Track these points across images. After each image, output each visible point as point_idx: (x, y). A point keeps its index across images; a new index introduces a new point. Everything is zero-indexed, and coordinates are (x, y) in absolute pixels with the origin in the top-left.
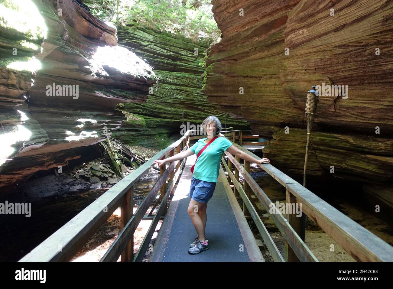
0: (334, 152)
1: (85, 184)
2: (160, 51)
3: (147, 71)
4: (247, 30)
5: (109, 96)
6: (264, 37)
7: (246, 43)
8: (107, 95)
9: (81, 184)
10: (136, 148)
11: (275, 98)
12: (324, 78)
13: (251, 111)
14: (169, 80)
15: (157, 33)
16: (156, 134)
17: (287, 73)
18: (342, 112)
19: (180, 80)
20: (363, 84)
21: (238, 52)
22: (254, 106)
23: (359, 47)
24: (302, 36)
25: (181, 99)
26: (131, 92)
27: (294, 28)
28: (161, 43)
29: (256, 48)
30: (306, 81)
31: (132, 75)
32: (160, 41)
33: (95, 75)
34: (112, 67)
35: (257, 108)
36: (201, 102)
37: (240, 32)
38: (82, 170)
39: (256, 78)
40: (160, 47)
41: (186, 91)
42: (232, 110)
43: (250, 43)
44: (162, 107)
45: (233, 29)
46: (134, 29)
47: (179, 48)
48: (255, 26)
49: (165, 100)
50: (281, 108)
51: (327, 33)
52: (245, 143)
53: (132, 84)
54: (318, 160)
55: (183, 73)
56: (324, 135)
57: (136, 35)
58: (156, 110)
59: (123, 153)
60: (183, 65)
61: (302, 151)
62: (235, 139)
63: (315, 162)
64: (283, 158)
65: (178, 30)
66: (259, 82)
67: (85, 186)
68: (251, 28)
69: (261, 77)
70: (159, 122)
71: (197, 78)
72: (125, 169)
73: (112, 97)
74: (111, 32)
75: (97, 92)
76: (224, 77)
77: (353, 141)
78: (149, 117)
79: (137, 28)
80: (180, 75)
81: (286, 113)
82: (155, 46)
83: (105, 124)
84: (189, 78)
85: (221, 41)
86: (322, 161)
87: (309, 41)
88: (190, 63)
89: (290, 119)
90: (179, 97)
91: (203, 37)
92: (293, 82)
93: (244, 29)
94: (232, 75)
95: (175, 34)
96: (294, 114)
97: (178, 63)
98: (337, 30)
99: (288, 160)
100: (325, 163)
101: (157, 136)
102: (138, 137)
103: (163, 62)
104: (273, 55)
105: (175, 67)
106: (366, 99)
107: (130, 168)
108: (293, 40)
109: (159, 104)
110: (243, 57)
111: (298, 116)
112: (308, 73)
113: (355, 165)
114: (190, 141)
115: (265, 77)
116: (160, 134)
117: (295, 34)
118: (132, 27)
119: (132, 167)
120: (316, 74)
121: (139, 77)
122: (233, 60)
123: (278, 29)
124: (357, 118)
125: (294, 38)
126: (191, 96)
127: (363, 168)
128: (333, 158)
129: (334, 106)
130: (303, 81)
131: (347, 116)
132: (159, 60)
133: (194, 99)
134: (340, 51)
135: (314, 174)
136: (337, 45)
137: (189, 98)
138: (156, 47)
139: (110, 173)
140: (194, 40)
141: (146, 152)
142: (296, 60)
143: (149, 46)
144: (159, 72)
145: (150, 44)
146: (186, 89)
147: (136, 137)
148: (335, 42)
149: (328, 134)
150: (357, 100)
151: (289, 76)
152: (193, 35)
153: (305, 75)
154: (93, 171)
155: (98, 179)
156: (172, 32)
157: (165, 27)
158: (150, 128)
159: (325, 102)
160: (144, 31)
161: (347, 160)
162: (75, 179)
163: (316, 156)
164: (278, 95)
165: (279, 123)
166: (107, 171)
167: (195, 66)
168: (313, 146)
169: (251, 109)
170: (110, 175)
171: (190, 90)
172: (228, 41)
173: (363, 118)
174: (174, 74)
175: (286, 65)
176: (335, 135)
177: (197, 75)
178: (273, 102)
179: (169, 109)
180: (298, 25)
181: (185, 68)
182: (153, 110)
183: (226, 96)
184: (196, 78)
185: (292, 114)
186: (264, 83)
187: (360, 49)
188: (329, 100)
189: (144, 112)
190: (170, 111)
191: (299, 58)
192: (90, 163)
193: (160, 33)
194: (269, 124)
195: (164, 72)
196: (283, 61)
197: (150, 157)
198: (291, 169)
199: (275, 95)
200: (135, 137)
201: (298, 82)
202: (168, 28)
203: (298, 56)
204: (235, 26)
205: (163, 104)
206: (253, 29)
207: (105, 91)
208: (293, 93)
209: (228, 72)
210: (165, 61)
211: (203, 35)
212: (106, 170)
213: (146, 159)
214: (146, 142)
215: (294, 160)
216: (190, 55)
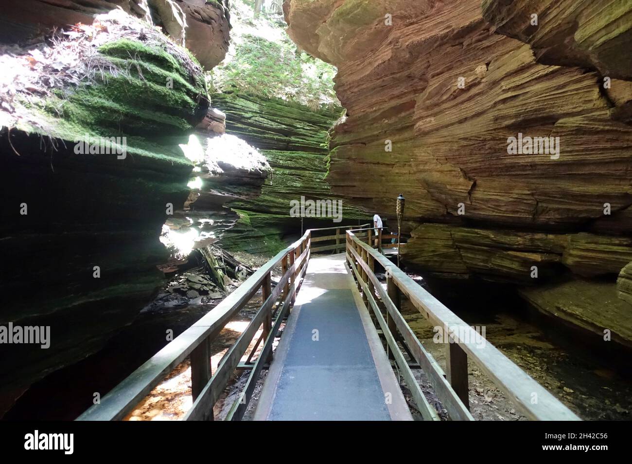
0: (478, 250)
1: (182, 299)
2: (268, 124)
3: (261, 163)
4: (375, 111)
5: (224, 194)
6: (393, 120)
7: (375, 125)
8: (221, 193)
9: (176, 299)
10: (239, 255)
11: (410, 189)
12: (456, 169)
13: (385, 204)
14: (281, 162)
15: (264, 100)
16: (264, 236)
17: (419, 162)
18: (478, 205)
19: (295, 161)
20: (492, 175)
21: (366, 135)
22: (388, 198)
23: (479, 142)
24: (430, 124)
25: (297, 187)
26: (245, 188)
27: (421, 116)
28: (269, 113)
29: (386, 131)
30: (438, 171)
31: (246, 169)
32: (268, 111)
33: (211, 173)
34: (227, 163)
35: (392, 200)
36: (325, 191)
37: (367, 113)
38: (175, 283)
39: (388, 165)
40: (268, 119)
41: (303, 176)
42: (362, 203)
43: (379, 125)
44: (272, 199)
45: (359, 108)
46: (234, 97)
47: (293, 118)
48: (383, 108)
49: (276, 189)
50: (418, 200)
51: (452, 124)
52: (385, 245)
53: (246, 178)
54: (464, 260)
55: (300, 152)
56: (465, 231)
57: (236, 104)
58: (265, 203)
59: (225, 261)
60: (298, 141)
61: (445, 250)
62: (371, 239)
63: (460, 263)
64: (423, 259)
65: (291, 96)
66: (391, 170)
67: (182, 302)
68: (379, 109)
69: (394, 165)
70: (268, 219)
71: (319, 159)
72: (228, 281)
73: (226, 195)
74: (219, 120)
75: (213, 191)
76: (351, 163)
77: (493, 236)
78: (254, 213)
79: (237, 95)
80: (296, 155)
81: (424, 206)
82: (261, 118)
83: (219, 224)
84: (307, 158)
85: (346, 120)
86: (468, 261)
87: (437, 130)
88: (308, 138)
89: (429, 212)
90: (295, 184)
91: (326, 102)
92: (425, 172)
93: (372, 110)
94: (361, 161)
95: (288, 100)
96: (432, 207)
97: (293, 139)
98: (461, 122)
99: (429, 261)
100: (472, 264)
101: (266, 238)
102: (241, 240)
103: (273, 139)
104: (405, 140)
105: (288, 143)
106: (497, 191)
107: (233, 280)
108: (421, 127)
109: (268, 195)
110: (373, 141)
111: (438, 209)
112: (440, 163)
113: (500, 264)
114: (312, 244)
115: (398, 165)
116: (270, 236)
117: (423, 122)
118: (230, 95)
119: (236, 279)
120: (448, 164)
121: (253, 170)
122: (362, 143)
123: (408, 113)
124: (493, 211)
125: (422, 125)
126: (311, 183)
127: (509, 267)
128: (478, 257)
129: (469, 198)
130: (436, 171)
131: (483, 209)
132: (266, 136)
133: (315, 186)
134: (465, 143)
135: (461, 278)
136: (461, 137)
137: (308, 186)
138: (263, 119)
139: (211, 285)
140: (313, 108)
141: (253, 260)
142: (426, 149)
143: (254, 118)
144: (267, 151)
145: (254, 116)
146: (304, 174)
147: (239, 240)
148: (460, 134)
149: (469, 229)
150: (490, 192)
151: (421, 166)
152: (312, 101)
153: (437, 165)
154: (190, 284)
155: (197, 293)
156: (284, 98)
157: (274, 92)
158: (256, 227)
159: (460, 194)
160: (246, 100)
161: (493, 259)
162: (169, 294)
163: (460, 255)
164: (412, 185)
165: (418, 217)
166: (207, 283)
167: (315, 143)
168: (457, 244)
169: (384, 201)
170: (211, 288)
171: (310, 174)
172: (355, 121)
173: (499, 211)
174: (287, 153)
175: (417, 154)
176: (476, 230)
177: (319, 153)
178: (408, 193)
179: (282, 201)
180: (424, 113)
181: (302, 145)
182: (259, 203)
183: (354, 186)
184: (317, 158)
185: (430, 207)
186: (397, 171)
187: (480, 143)
188: (463, 192)
189: (248, 206)
190: (282, 204)
191: (429, 147)
192: (184, 274)
193: (267, 100)
194: (406, 219)
195: (274, 151)
196: (414, 149)
197: (258, 266)
198: (434, 273)
199: (410, 185)
200: (236, 241)
201: (430, 172)
202: (278, 93)
203: (428, 145)
204: (361, 105)
205: (273, 195)
206: (381, 111)
207: (219, 188)
208: (427, 184)
209: (356, 157)
210: (275, 137)
211: (325, 99)
212: (205, 282)
213: (254, 269)
214: (251, 247)
215: (436, 261)
216: (307, 128)
